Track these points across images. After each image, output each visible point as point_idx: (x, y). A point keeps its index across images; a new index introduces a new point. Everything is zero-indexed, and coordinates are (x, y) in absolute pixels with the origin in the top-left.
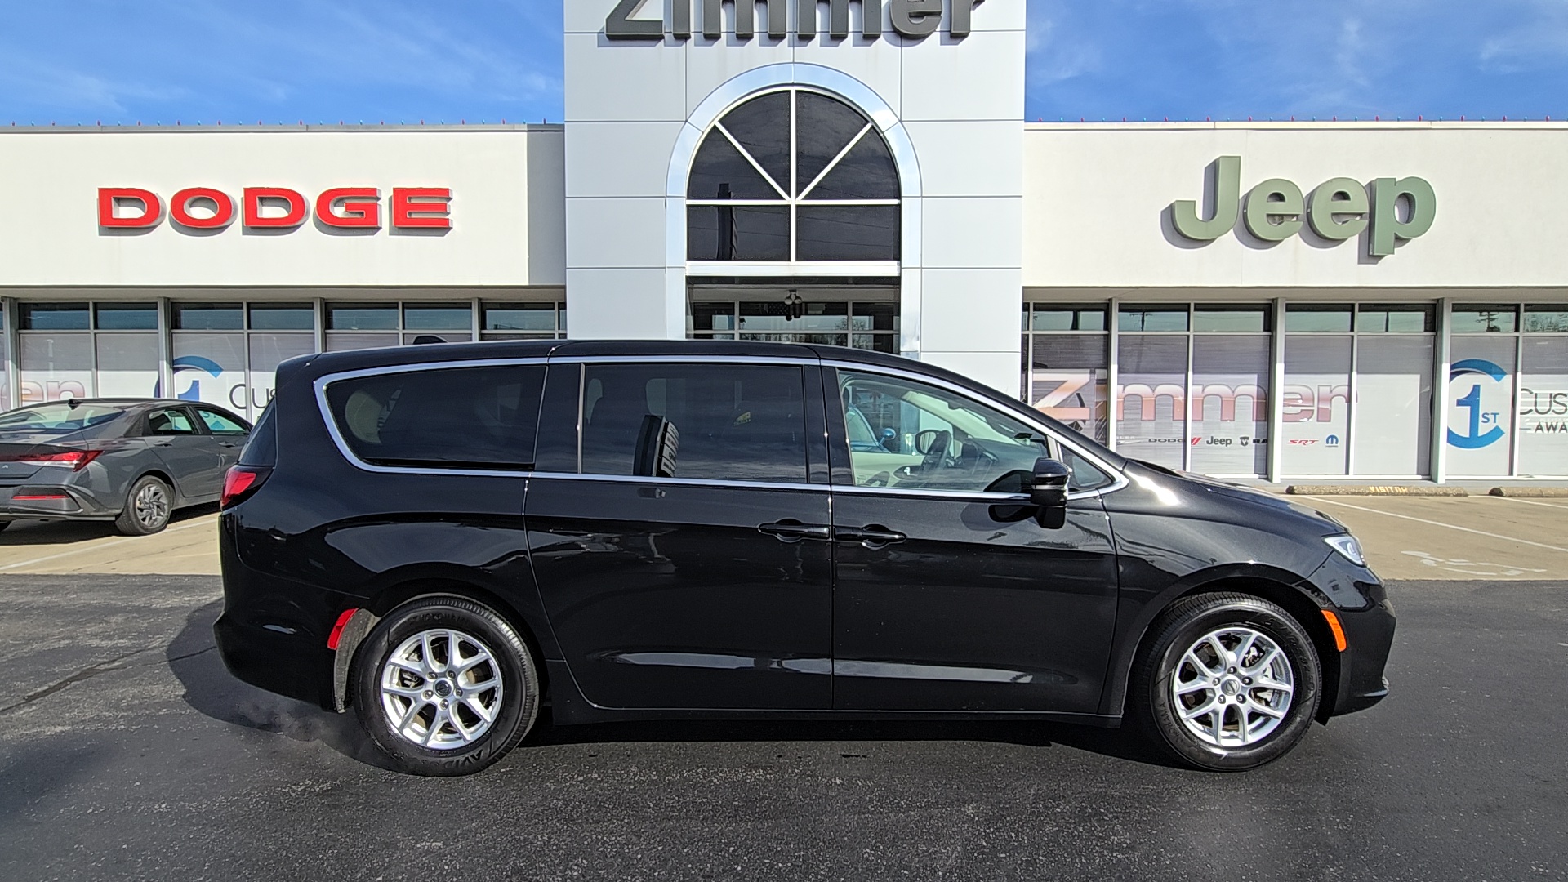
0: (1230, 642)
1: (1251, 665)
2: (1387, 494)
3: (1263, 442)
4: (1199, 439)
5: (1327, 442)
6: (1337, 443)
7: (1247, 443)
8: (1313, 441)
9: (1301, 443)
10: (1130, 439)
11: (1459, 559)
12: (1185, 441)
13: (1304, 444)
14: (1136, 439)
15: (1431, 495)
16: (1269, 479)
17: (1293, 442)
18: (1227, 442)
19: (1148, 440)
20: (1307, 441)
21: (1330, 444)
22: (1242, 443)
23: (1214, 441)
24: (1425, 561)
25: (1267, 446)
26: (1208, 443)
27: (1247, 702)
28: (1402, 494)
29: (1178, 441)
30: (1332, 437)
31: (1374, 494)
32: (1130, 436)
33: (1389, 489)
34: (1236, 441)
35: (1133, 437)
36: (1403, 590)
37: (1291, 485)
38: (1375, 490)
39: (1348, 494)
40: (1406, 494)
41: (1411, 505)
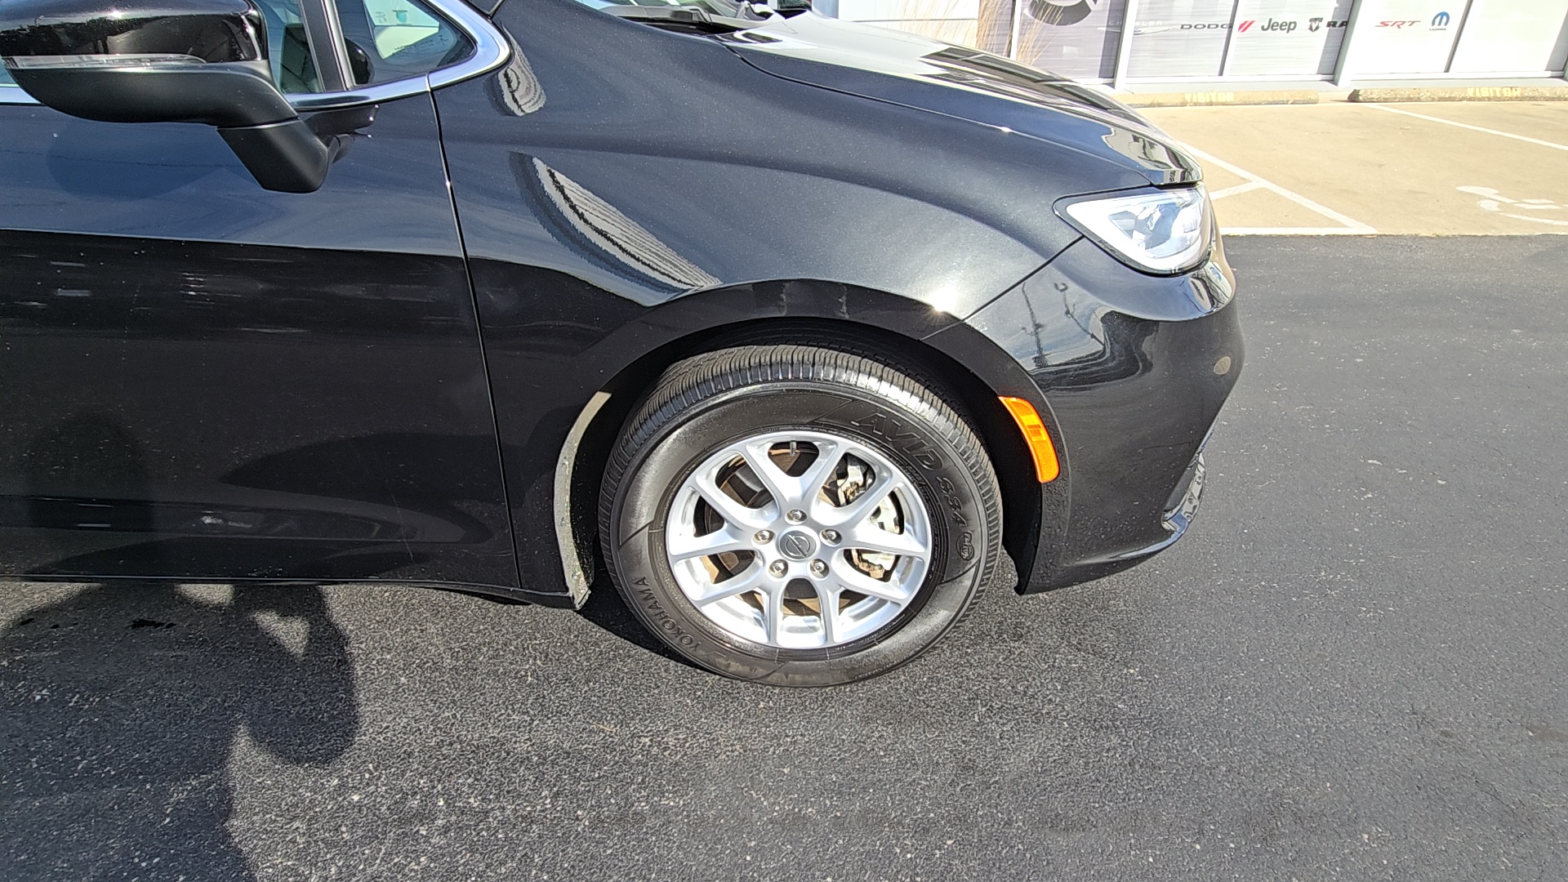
0: (801, 460)
1: (848, 502)
2: (1489, 99)
3: (1341, 25)
4: (1252, 23)
5: (1433, 23)
6: (1446, 24)
7: (1317, 28)
8: (1413, 22)
9: (1395, 26)
10: (1155, 26)
11: (1539, 198)
12: (1231, 27)
13: (1398, 26)
14: (1163, 25)
15: (1553, 99)
16: (1333, 81)
17: (1384, 24)
18: (1289, 27)
19: (1180, 27)
20: (1404, 22)
21: (1436, 26)
22: (1311, 29)
23: (1272, 26)
24: (1484, 204)
25: (1346, 29)
26: (1263, 28)
27: (830, 575)
28: (1511, 99)
29: (1222, 26)
30: (1443, 14)
31: (1470, 99)
32: (1156, 20)
33: (1494, 91)
34: (1303, 25)
35: (1160, 23)
36: (1420, 255)
37: (1357, 89)
38: (1475, 93)
39: (1433, 100)
40: (1517, 98)
41: (1515, 114)
